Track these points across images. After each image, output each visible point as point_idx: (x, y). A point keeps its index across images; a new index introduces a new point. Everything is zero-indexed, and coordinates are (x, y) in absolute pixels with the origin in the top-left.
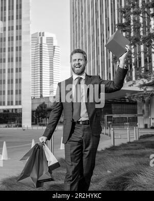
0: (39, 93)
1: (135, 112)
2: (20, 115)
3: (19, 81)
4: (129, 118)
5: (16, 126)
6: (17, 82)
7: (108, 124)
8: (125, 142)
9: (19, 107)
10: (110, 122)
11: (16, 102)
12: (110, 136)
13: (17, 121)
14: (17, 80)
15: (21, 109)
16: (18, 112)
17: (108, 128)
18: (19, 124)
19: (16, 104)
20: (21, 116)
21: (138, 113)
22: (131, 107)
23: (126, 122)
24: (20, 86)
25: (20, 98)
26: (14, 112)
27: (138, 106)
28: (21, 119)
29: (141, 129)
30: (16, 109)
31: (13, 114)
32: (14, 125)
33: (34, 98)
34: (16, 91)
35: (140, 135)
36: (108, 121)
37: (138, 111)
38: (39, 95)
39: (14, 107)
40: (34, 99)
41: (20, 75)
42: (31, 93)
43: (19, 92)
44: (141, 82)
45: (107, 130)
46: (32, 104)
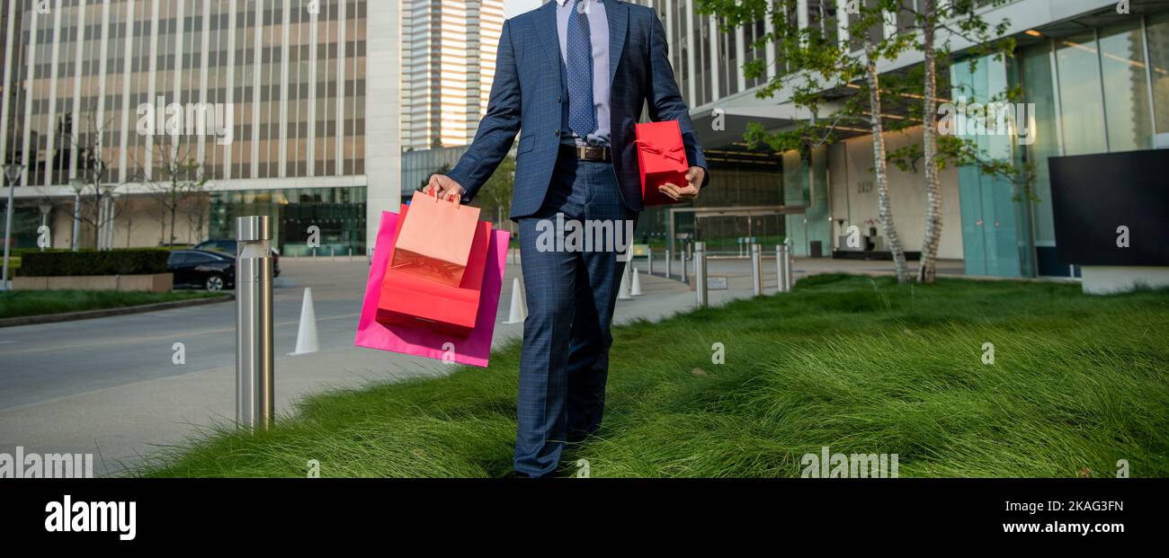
0: (429, 133)
1: (776, 198)
2: (360, 211)
3: (357, 88)
4: (755, 219)
5: (345, 252)
6: (348, 92)
7: (677, 240)
8: (745, 295)
9: (357, 181)
10: (685, 236)
11: (347, 163)
12: (687, 281)
13: (347, 235)
14: (348, 84)
15: (365, 188)
16: (353, 200)
17: (678, 258)
18: (354, 243)
19: (347, 172)
20: (365, 216)
21: (788, 203)
22: (762, 180)
23: (745, 235)
24: (362, 106)
25: (361, 150)
26: (338, 200)
27: (786, 175)
28: (364, 225)
29: (798, 259)
30: (345, 191)
31: (336, 207)
32: (338, 247)
33: (411, 150)
34: (348, 123)
35: (797, 276)
36: (677, 231)
37: (787, 197)
38: (429, 141)
39: (340, 181)
40: (408, 153)
41: (362, 67)
42: (401, 134)
43: (356, 127)
44: (798, 81)
45: (674, 263)
46: (404, 171)
